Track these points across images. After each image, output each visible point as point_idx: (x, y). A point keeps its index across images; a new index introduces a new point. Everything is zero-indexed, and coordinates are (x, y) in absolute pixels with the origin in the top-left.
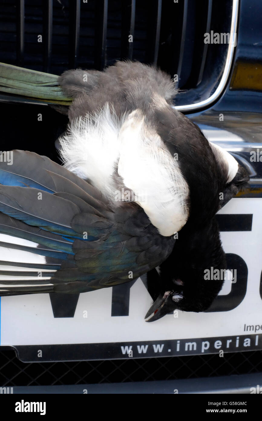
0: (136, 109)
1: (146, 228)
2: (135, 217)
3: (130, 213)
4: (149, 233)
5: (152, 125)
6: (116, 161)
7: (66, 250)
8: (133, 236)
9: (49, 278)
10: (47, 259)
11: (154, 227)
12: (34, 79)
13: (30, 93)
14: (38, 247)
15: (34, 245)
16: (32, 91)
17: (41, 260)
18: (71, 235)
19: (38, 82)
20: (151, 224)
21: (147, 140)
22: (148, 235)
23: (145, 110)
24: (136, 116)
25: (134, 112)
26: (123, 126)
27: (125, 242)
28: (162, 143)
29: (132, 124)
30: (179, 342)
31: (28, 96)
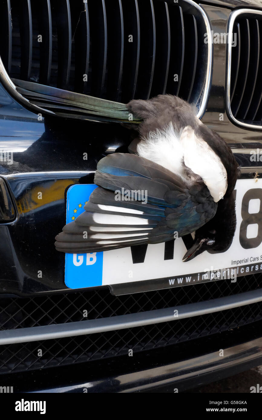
0: (187, 126)
1: (207, 198)
2: (202, 191)
3: (199, 189)
4: (209, 200)
5: (199, 135)
6: (182, 157)
7: (160, 215)
8: (201, 203)
9: (147, 234)
10: (149, 222)
11: (211, 197)
12: (111, 106)
13: (113, 115)
14: (143, 214)
15: (141, 213)
16: (114, 114)
17: (145, 222)
18: (164, 205)
19: (115, 108)
20: (210, 195)
21: (200, 144)
22: (208, 202)
23: (193, 127)
24: (188, 130)
25: (186, 128)
26: (181, 136)
27: (195, 207)
28: (209, 146)
29: (187, 135)
30: (199, 274)
31: (112, 117)
